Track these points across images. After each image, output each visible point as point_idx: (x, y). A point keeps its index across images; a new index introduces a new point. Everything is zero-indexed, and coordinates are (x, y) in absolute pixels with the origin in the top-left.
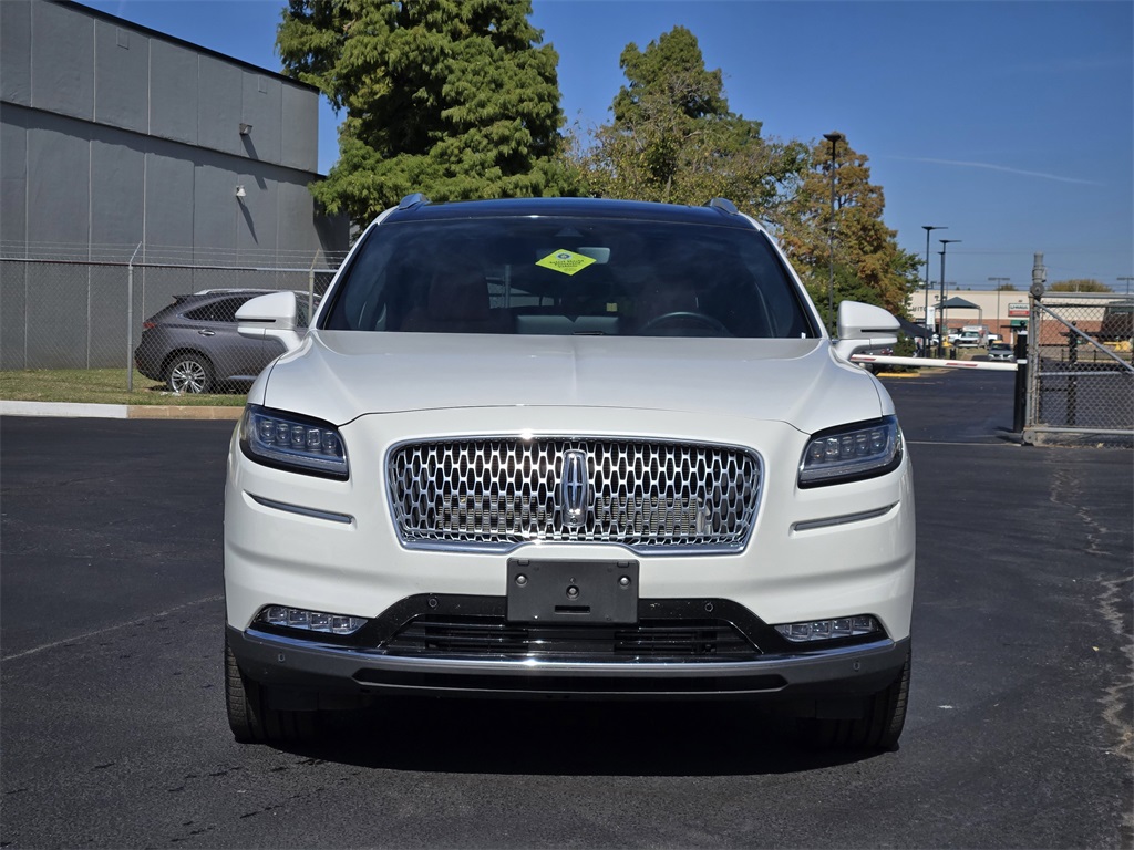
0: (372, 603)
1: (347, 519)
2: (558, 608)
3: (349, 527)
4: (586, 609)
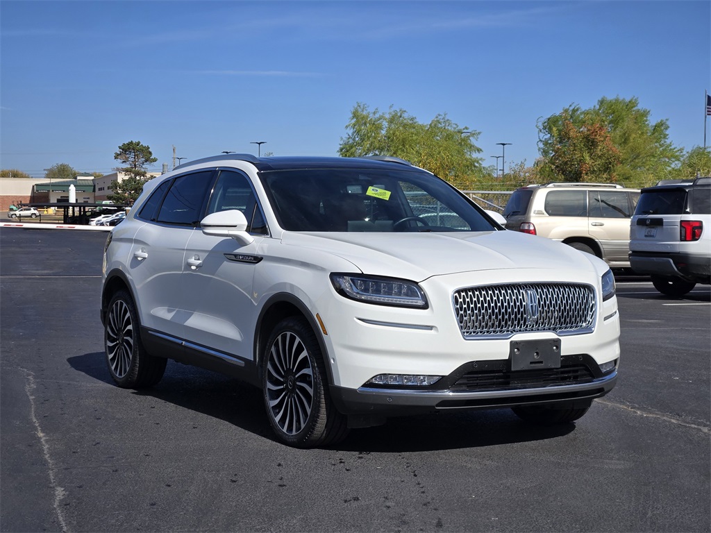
0: (446, 368)
1: (430, 328)
2: (531, 363)
3: (433, 332)
4: (542, 362)
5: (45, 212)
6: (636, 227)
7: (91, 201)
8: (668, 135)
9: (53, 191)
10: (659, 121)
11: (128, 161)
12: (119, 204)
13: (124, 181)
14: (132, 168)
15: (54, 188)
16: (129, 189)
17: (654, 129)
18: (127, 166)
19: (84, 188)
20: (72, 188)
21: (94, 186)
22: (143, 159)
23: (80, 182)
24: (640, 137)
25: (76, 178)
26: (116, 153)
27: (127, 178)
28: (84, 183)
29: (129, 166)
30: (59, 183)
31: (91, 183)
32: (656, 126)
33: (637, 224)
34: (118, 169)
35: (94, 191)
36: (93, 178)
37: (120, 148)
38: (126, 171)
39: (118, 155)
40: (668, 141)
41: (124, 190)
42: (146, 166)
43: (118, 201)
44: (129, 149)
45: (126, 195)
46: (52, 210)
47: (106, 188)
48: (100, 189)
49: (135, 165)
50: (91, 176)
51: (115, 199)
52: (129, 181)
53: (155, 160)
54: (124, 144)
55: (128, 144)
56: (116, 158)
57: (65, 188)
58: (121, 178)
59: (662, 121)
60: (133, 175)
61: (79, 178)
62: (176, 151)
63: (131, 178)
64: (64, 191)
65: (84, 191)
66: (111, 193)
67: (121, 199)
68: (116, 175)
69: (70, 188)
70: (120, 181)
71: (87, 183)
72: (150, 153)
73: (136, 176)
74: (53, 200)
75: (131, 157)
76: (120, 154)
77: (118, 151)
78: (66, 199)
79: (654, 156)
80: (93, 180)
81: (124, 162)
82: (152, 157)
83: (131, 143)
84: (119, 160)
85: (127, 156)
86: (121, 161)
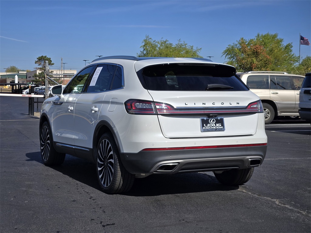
5: (4, 88)
6: (304, 95)
7: (25, 83)
8: (292, 50)
9: (8, 78)
10: (288, 44)
11: (41, 64)
12: (37, 84)
13: (39, 73)
14: (43, 67)
15: (9, 77)
16: (41, 77)
17: (286, 48)
18: (40, 67)
19: (22, 77)
20: (16, 77)
21: (27, 76)
22: (48, 64)
23: (20, 74)
24: (279, 51)
25: (18, 72)
26: (36, 61)
27: (40, 72)
28: (22, 74)
29: (41, 67)
30: (11, 74)
31: (25, 75)
32: (286, 46)
33: (304, 93)
34: (36, 68)
35: (27, 78)
36: (26, 72)
37: (37, 58)
38: (40, 69)
39: (37, 62)
40: (292, 53)
41: (39, 78)
43: (37, 82)
44: (42, 59)
45: (40, 79)
46: (7, 87)
47: (32, 77)
48: (29, 77)
50: (25, 71)
51: (35, 82)
52: (41, 73)
53: (53, 64)
54: (39, 57)
55: (41, 57)
56: (36, 63)
57: (13, 77)
58: (38, 72)
59: (289, 44)
60: (43, 71)
61: (20, 72)
62: (62, 60)
63: (42, 72)
64: (13, 78)
65: (22, 78)
66: (34, 79)
67: (38, 81)
68: (36, 71)
69: (15, 77)
70: (37, 74)
71: (23, 75)
72: (51, 61)
74: (8, 82)
76: (38, 61)
78: (13, 82)
79: (285, 60)
80: (26, 73)
81: (39, 65)
82: (52, 63)
83: (43, 56)
84: (37, 64)
85: (41, 62)
86: (38, 65)
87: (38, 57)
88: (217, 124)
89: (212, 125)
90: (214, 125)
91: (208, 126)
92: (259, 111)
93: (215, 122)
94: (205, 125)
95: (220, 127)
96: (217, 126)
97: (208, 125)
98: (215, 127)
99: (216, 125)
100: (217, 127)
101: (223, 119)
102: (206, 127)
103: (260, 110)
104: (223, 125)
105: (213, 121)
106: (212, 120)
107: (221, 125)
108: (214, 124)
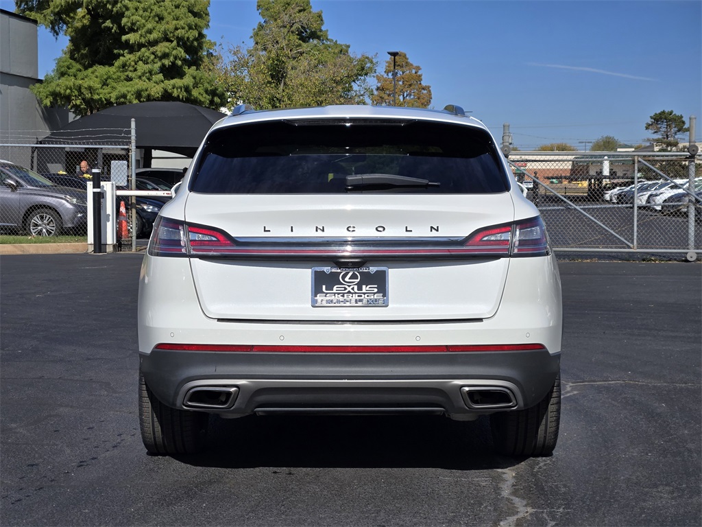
9: (592, 163)
11: (660, 131)
14: (664, 138)
18: (658, 136)
22: (676, 129)
25: (616, 150)
26: (647, 124)
27: (658, 150)
29: (661, 137)
34: (652, 140)
37: (651, 118)
38: (658, 141)
42: (679, 136)
44: (661, 118)
46: (586, 183)
49: (667, 136)
50: (632, 147)
53: (688, 129)
54: (656, 114)
55: (660, 114)
56: (647, 128)
60: (665, 146)
63: (663, 149)
65: (623, 164)
69: (604, 160)
72: (684, 122)
73: (667, 146)
74: (592, 172)
75: (663, 127)
76: (652, 125)
77: (650, 121)
78: (600, 172)
81: (655, 132)
82: (686, 126)
83: (664, 112)
84: (650, 131)
85: (659, 126)
86: (653, 131)
87: (652, 115)
88: (364, 287)
89: (349, 289)
90: (353, 289)
91: (334, 291)
92: (516, 251)
93: (358, 280)
94: (324, 287)
95: (375, 293)
96: (364, 291)
97: (335, 288)
98: (356, 293)
99: (360, 288)
100: (364, 294)
101: (385, 271)
102: (327, 294)
103: (519, 250)
104: (383, 289)
105: (354, 277)
106: (350, 274)
107: (376, 290)
108: (356, 287)
